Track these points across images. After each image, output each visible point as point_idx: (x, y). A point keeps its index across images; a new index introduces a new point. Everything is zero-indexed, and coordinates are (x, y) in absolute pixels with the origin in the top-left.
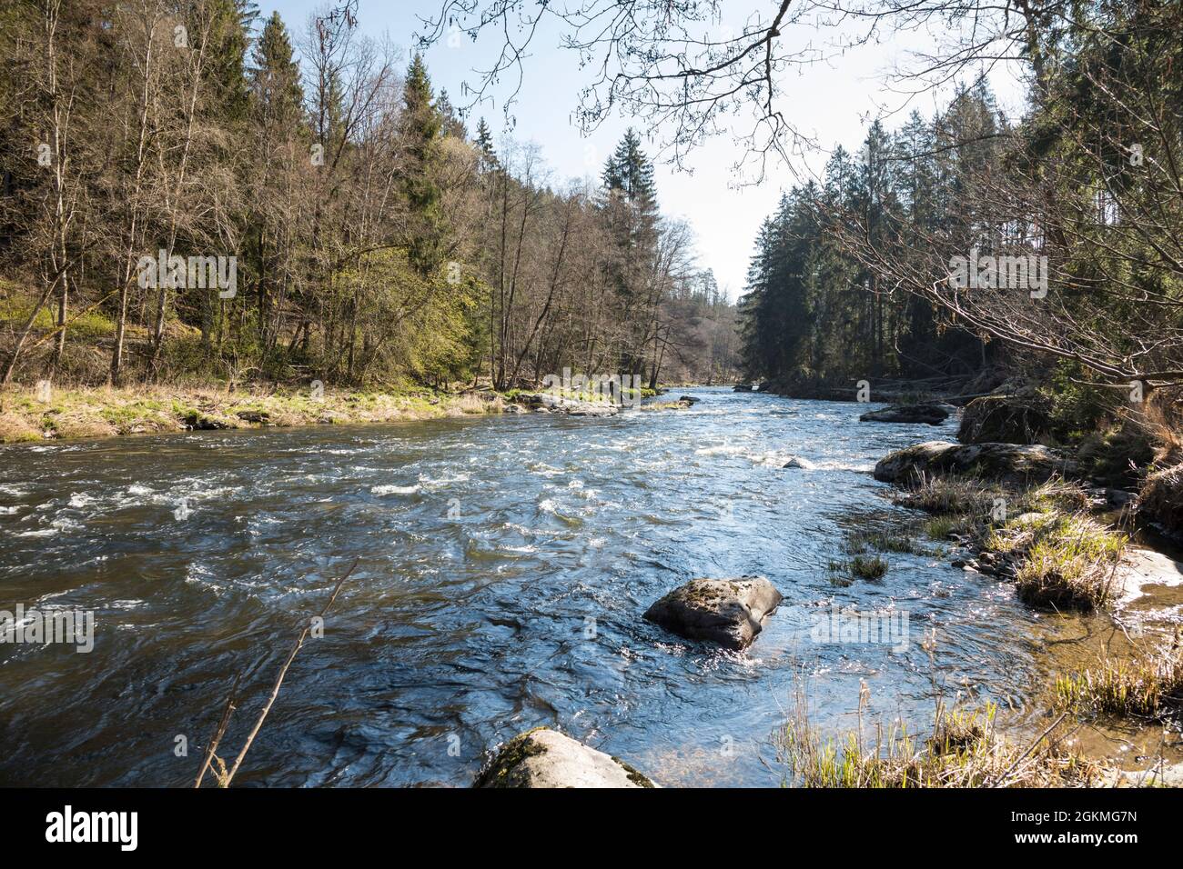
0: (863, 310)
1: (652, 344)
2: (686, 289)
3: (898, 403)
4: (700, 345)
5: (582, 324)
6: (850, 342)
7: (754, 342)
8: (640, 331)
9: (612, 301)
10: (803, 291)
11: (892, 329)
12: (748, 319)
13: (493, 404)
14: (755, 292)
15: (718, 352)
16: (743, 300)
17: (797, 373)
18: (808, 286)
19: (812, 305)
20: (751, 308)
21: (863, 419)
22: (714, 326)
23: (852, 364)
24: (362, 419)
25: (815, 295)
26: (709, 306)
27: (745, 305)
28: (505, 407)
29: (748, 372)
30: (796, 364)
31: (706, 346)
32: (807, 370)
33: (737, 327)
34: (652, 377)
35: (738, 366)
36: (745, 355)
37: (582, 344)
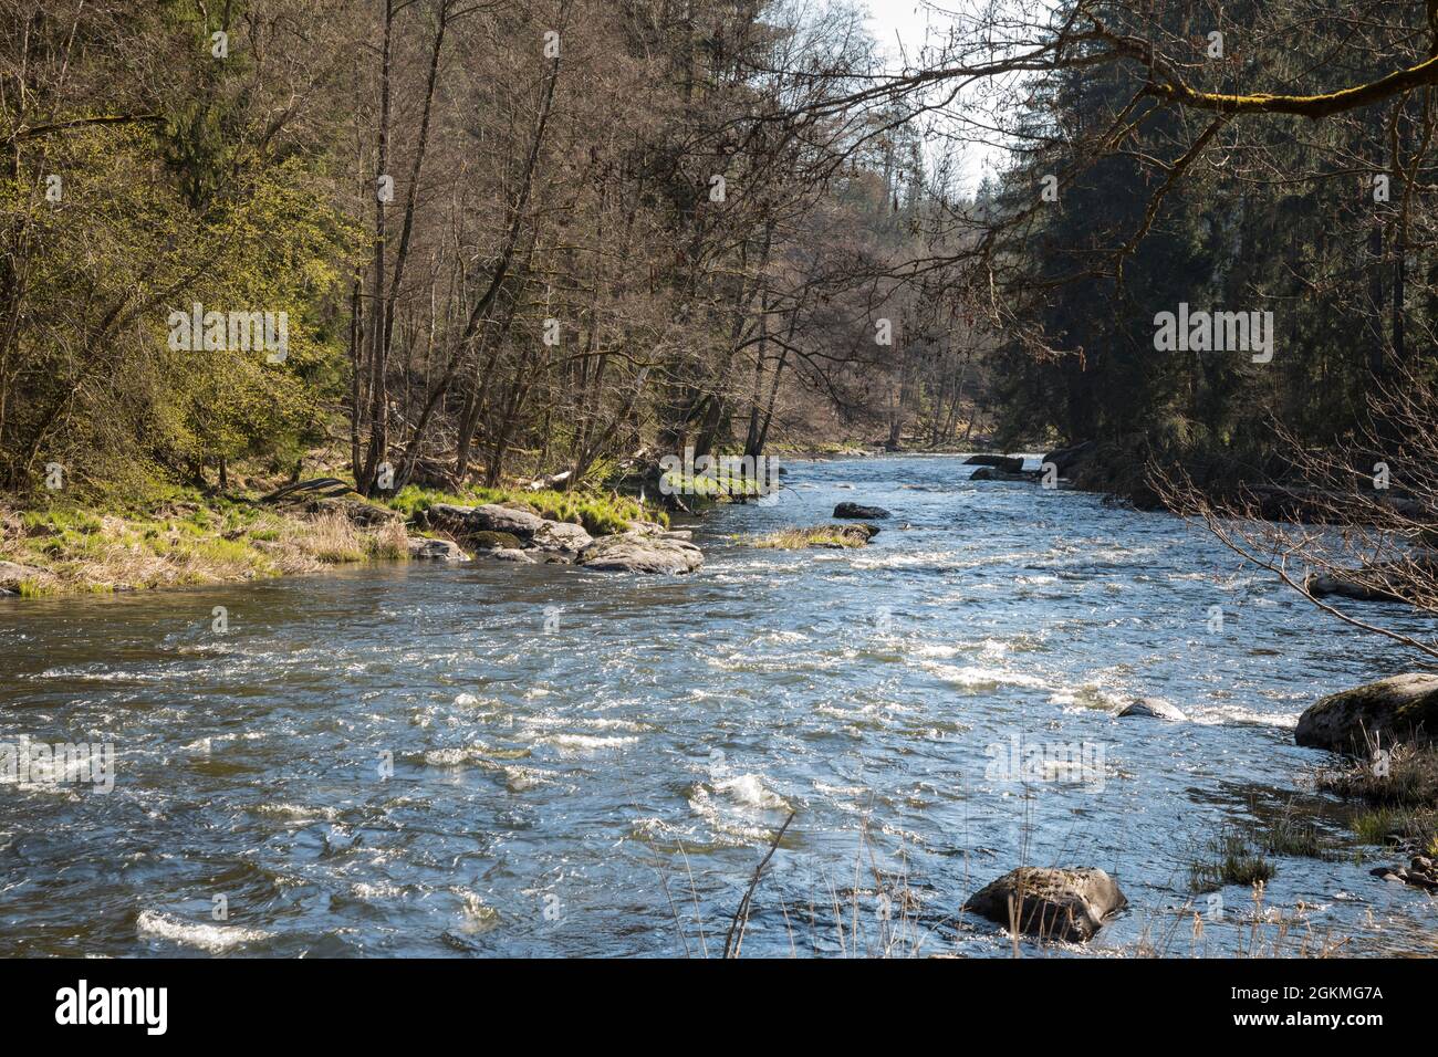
6: (1309, 346)
13: (382, 536)
19: (1202, 232)
21: (1317, 591)
24: (91, 583)
28: (416, 543)
34: (749, 442)
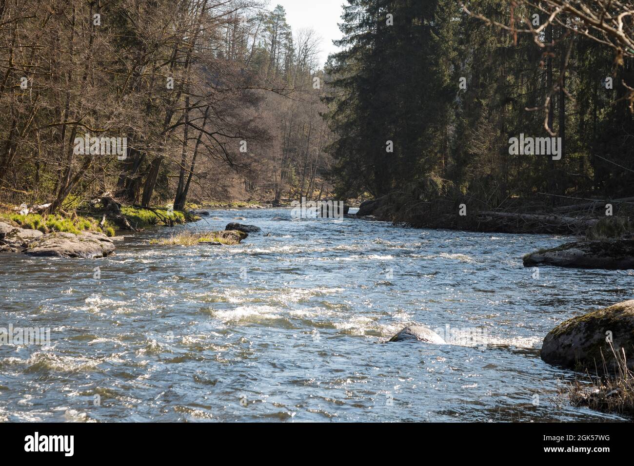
0: (534, 82)
1: (179, 134)
2: (239, 40)
3: (590, 236)
4: (258, 136)
5: (53, 95)
7: (352, 134)
8: (158, 111)
9: (108, 57)
10: (435, 49)
11: (582, 113)
12: (342, 94)
14: (355, 49)
15: (291, 149)
16: (334, 63)
17: (422, 186)
18: (444, 40)
20: (347, 75)
22: (286, 105)
23: (514, 172)
25: (453, 54)
26: (278, 72)
27: (338, 70)
29: (340, 184)
30: (422, 171)
31: (270, 139)
32: (439, 181)
33: (324, 108)
34: (179, 190)
35: (325, 174)
36: (336, 156)
37: (55, 131)
